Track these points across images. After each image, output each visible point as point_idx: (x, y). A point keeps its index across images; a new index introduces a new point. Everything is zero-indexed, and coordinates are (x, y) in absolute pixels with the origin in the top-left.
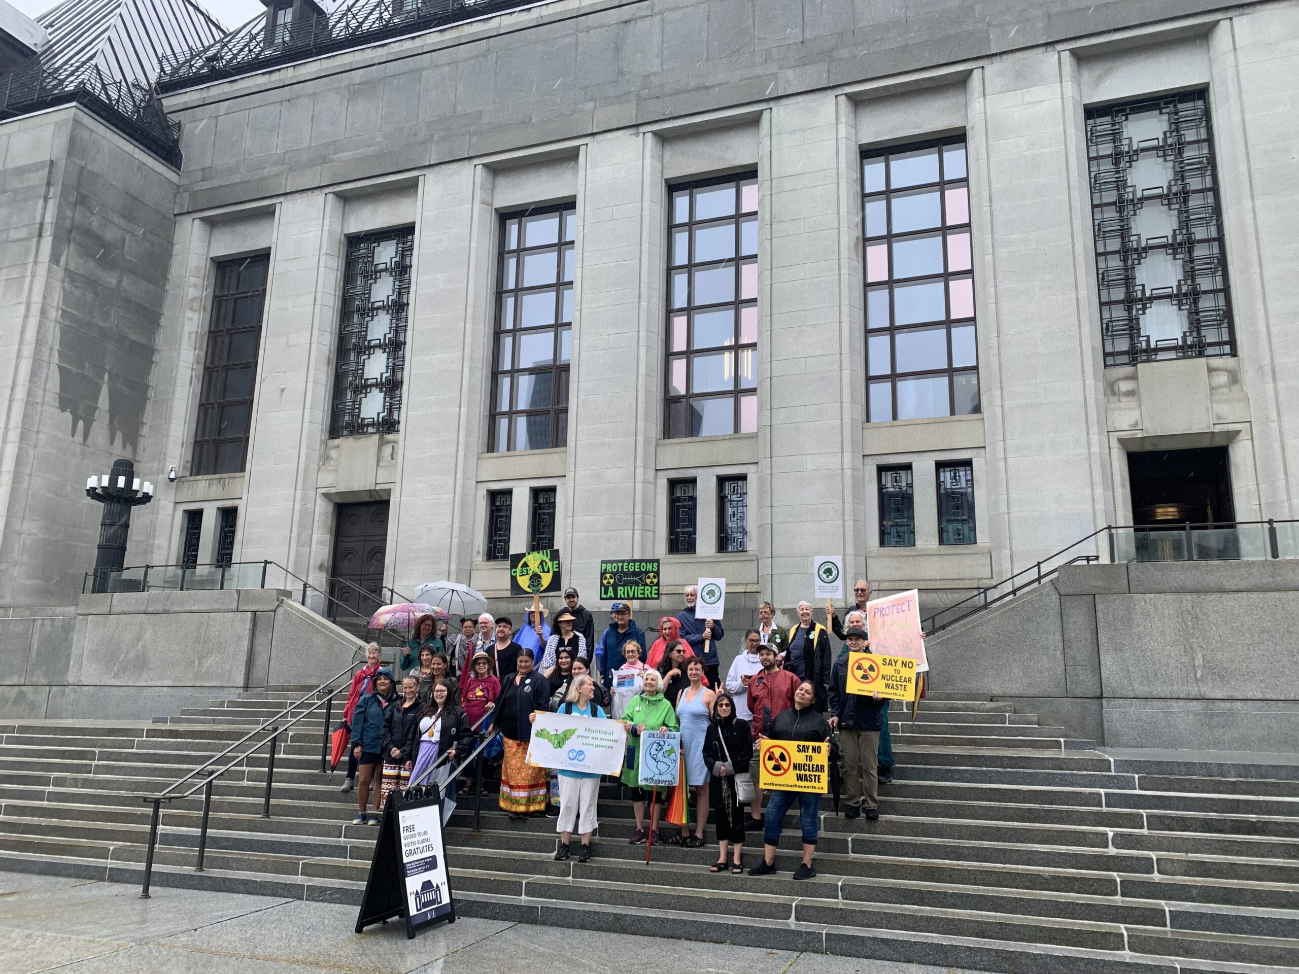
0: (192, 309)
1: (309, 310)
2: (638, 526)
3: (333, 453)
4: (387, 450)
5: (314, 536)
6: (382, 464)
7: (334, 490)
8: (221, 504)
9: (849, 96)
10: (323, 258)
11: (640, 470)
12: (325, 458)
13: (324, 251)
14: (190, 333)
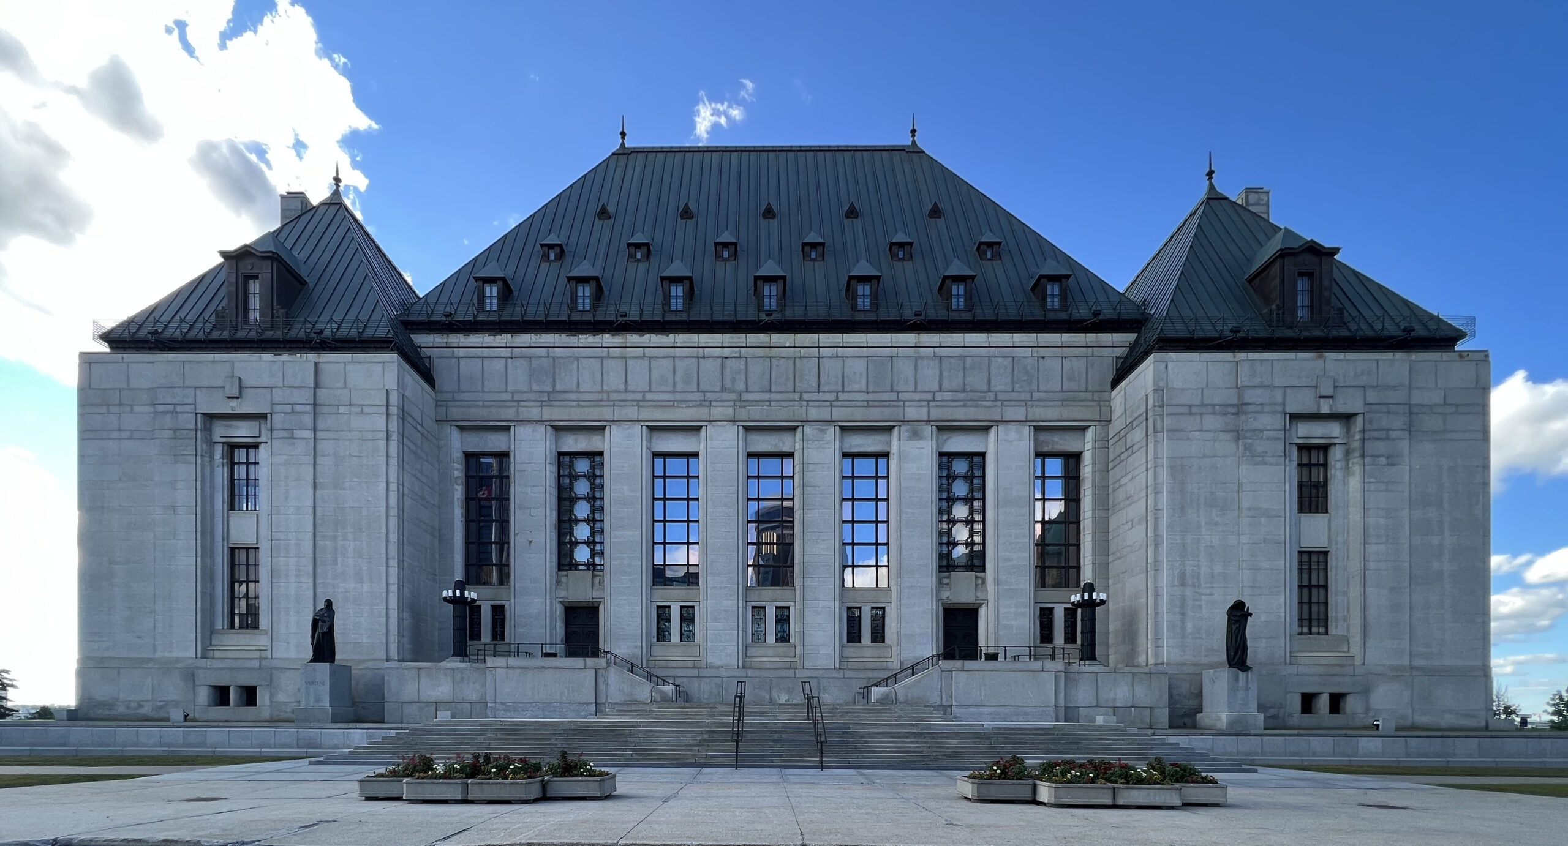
0: (457, 484)
1: (543, 496)
2: (740, 629)
3: (564, 579)
4: (597, 580)
5: (557, 624)
6: (595, 588)
7: (567, 600)
8: (493, 603)
9: (841, 427)
10: (548, 466)
11: (740, 602)
12: (558, 582)
13: (548, 461)
14: (458, 499)
